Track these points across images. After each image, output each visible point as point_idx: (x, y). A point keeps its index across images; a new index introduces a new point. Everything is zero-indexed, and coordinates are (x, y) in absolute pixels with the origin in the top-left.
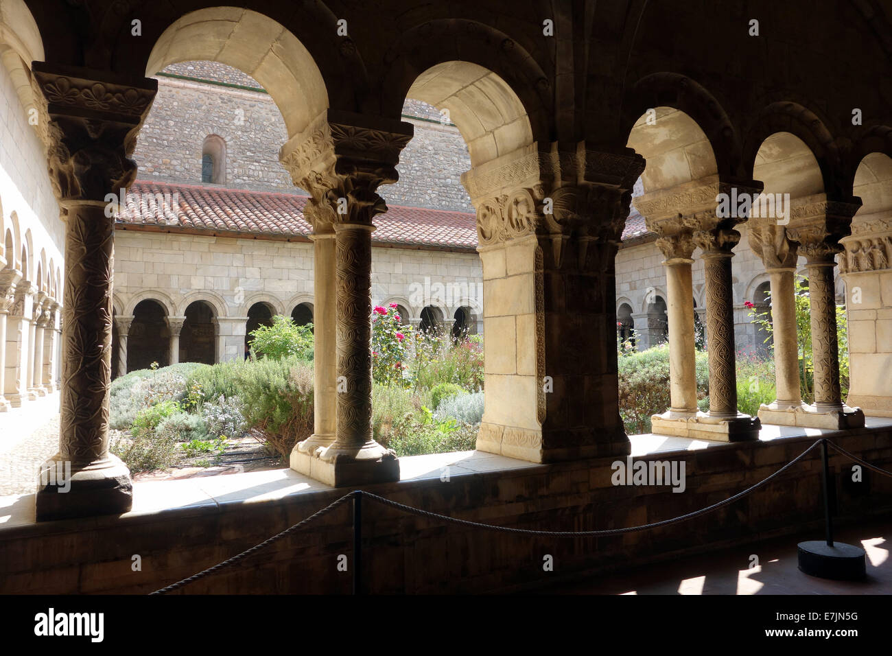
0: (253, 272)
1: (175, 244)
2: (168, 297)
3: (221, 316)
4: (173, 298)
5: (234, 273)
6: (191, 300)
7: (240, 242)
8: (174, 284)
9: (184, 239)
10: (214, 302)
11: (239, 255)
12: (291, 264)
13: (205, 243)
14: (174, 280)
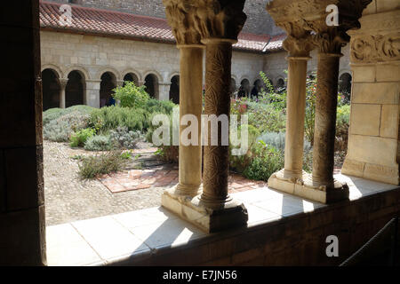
0: (103, 55)
1: (62, 39)
2: (58, 67)
3: (87, 79)
4: (61, 68)
5: (93, 55)
6: (71, 70)
7: (96, 39)
8: (62, 61)
9: (66, 36)
10: (83, 71)
11: (96, 46)
12: (123, 52)
13: (77, 38)
14: (62, 58)
